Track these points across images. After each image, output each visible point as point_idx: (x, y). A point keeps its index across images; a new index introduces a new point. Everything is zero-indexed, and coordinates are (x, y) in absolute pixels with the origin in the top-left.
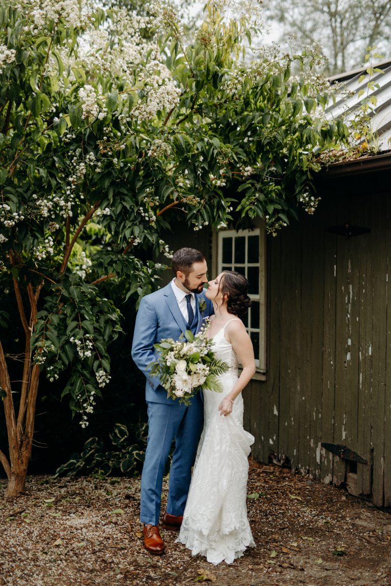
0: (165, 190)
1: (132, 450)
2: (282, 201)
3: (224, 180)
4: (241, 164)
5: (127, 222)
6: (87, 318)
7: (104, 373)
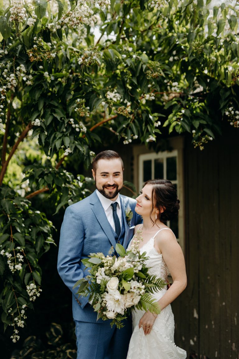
0: (96, 102)
1: (66, 349)
2: (207, 117)
3: (152, 94)
4: (168, 80)
5: (58, 133)
6: (19, 230)
7: (35, 287)
